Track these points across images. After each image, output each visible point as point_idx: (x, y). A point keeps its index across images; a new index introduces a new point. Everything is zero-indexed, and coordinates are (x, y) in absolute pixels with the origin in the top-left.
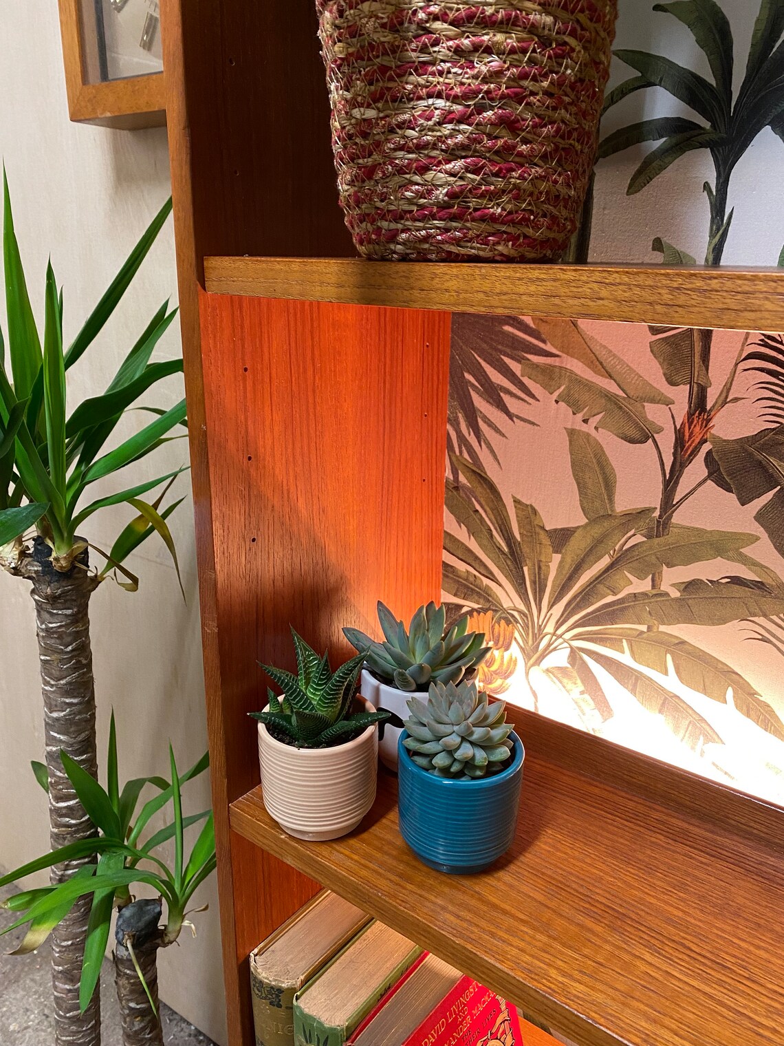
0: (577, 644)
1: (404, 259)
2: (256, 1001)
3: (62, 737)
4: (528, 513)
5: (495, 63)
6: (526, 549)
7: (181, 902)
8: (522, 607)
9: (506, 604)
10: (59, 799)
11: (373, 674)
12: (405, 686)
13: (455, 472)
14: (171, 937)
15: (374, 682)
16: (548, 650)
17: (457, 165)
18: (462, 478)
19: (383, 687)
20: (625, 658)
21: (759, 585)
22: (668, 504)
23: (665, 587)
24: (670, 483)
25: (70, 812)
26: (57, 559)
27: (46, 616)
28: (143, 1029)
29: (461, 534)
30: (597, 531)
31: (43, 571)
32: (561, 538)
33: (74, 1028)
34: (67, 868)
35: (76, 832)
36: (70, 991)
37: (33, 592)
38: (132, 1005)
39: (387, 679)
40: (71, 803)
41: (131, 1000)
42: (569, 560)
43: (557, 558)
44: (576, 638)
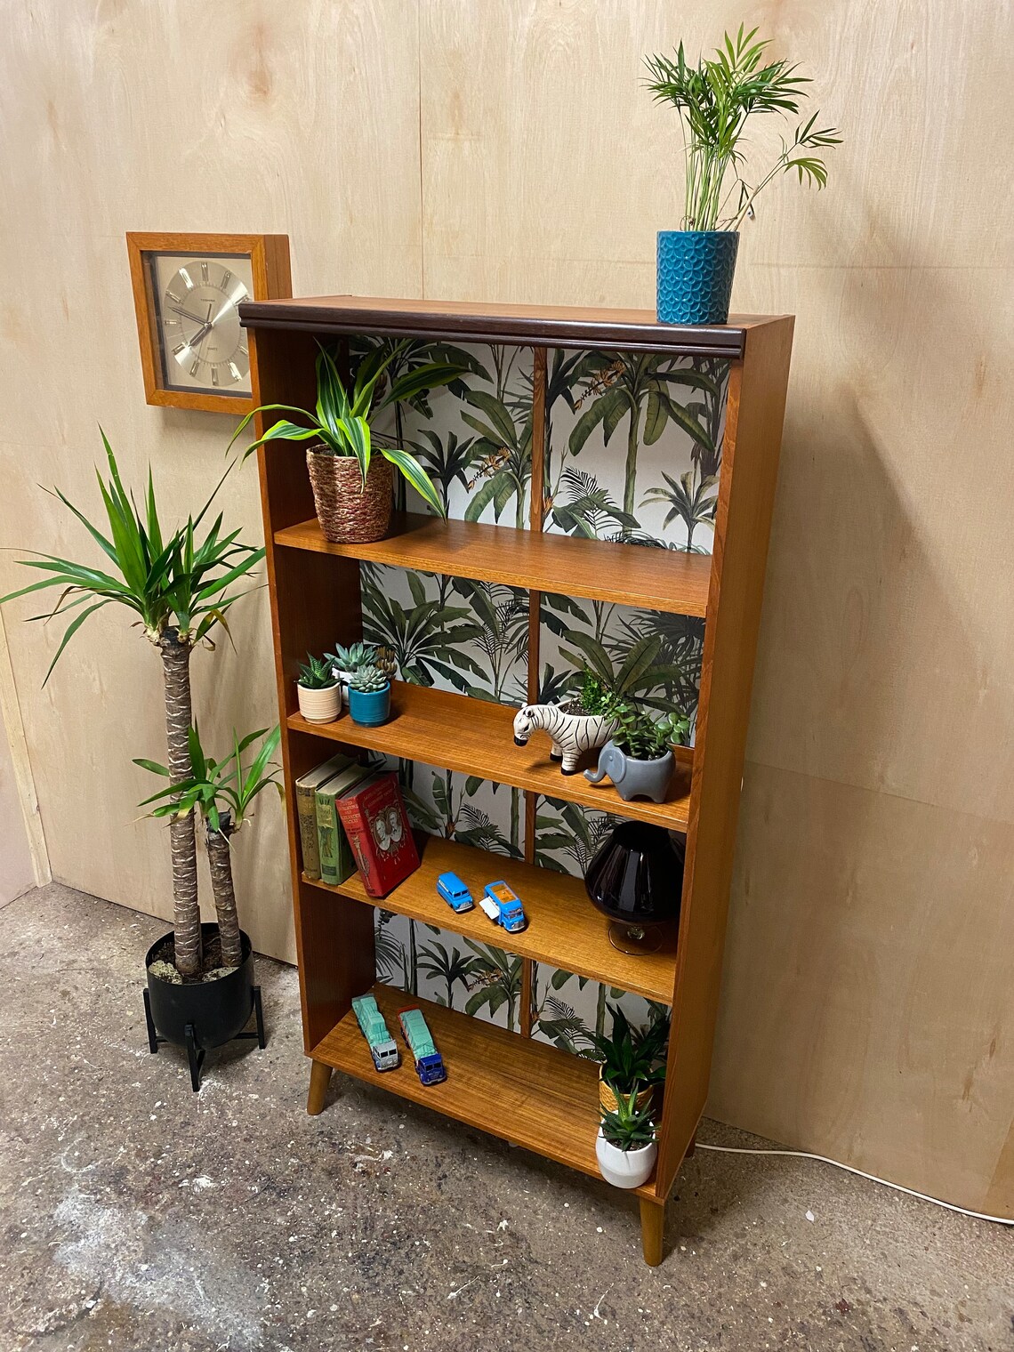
0: (418, 655)
1: (339, 543)
2: (299, 797)
3: (179, 727)
4: (395, 604)
5: (358, 501)
6: (396, 619)
7: (242, 808)
8: (397, 643)
9: (390, 642)
10: (175, 759)
11: (337, 668)
12: (349, 671)
13: (365, 588)
14: (238, 827)
15: (338, 671)
16: (408, 660)
17: (351, 523)
18: (368, 591)
19: (341, 673)
20: (436, 659)
21: (473, 626)
22: (443, 600)
23: (445, 630)
24: (443, 592)
25: (182, 765)
26: (182, 637)
27: (171, 665)
28: (225, 878)
29: (370, 614)
30: (421, 610)
31: (172, 644)
32: (409, 613)
33: (186, 884)
34: (181, 795)
35: (186, 776)
36: (184, 863)
37: (162, 654)
38: (219, 865)
39: (342, 669)
40: (183, 761)
41: (219, 862)
42: (412, 623)
43: (408, 621)
44: (417, 653)
